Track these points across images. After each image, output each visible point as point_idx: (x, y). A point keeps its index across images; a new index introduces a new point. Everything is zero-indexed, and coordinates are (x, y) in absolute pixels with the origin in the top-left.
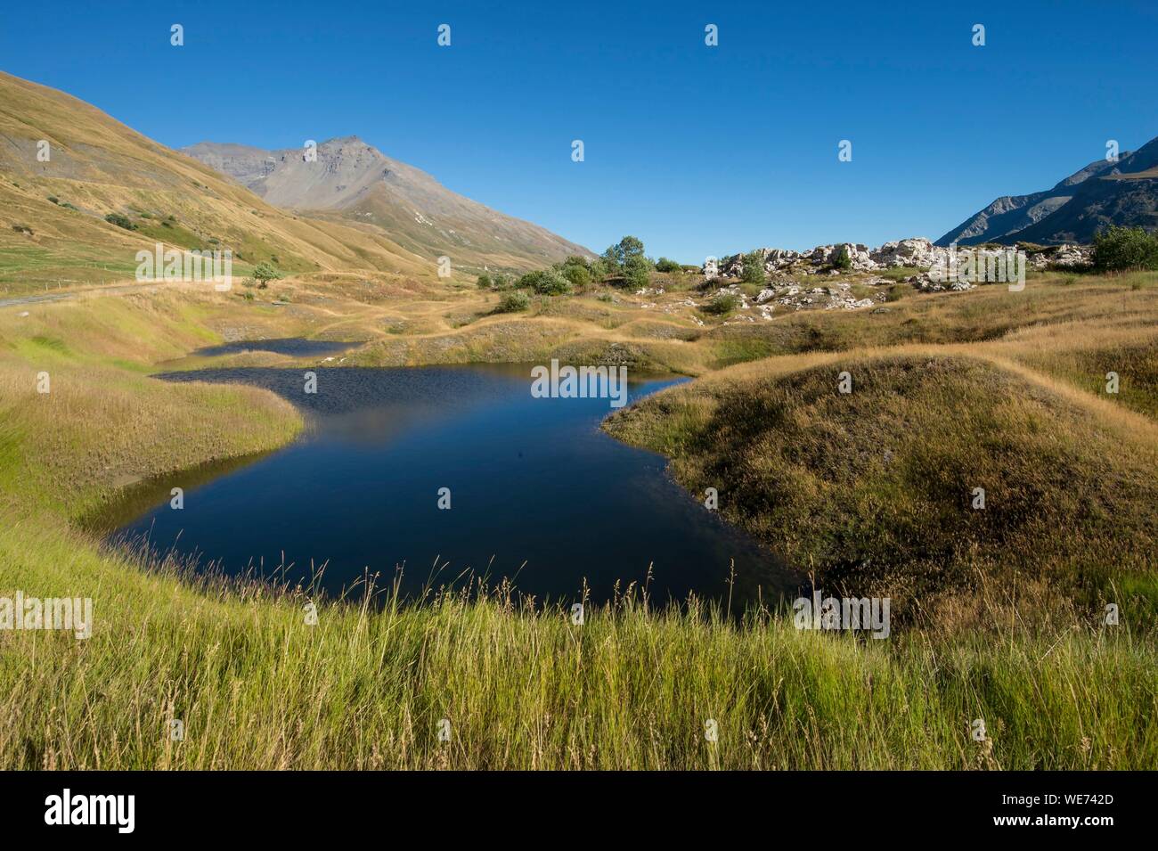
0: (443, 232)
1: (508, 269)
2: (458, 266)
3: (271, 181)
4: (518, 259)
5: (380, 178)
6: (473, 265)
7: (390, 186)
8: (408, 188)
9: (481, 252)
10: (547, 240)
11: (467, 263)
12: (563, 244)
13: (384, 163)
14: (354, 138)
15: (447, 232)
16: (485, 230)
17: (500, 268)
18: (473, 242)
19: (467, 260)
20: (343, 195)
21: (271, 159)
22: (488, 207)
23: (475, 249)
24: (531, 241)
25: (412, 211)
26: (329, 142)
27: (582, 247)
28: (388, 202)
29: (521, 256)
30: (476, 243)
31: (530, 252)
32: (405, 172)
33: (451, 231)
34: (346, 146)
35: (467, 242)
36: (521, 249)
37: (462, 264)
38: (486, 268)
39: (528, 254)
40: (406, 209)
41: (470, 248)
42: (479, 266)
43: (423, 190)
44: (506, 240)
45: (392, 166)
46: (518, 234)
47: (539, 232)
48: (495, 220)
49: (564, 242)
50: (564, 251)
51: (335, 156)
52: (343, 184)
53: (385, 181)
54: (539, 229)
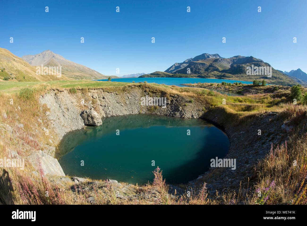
0: (64, 68)
1: (78, 76)
2: (67, 76)
3: (33, 62)
4: (80, 73)
5: (52, 58)
6: (70, 75)
7: (54, 59)
8: (58, 59)
9: (72, 72)
10: (86, 69)
11: (69, 75)
12: (90, 70)
13: (53, 54)
14: (49, 50)
15: (65, 68)
16: (73, 67)
17: (76, 76)
18: (70, 70)
19: (69, 74)
20: (45, 62)
21: (34, 57)
22: (73, 62)
23: (71, 72)
24: (83, 69)
25: (58, 64)
26: (44, 52)
27: (94, 70)
28: (53, 63)
29: (81, 73)
30: (71, 70)
31: (82, 71)
32: (57, 56)
33: (66, 68)
34: (47, 52)
35: (69, 70)
36: (80, 71)
37: (68, 75)
38: (73, 76)
39: (82, 72)
40: (57, 64)
41: (70, 72)
42: (72, 76)
43: (60, 59)
44: (77, 69)
45: (55, 55)
46: (80, 68)
47: (84, 67)
48: (75, 65)
49: (90, 69)
50: (90, 71)
51: (44, 54)
52: (45, 60)
53: (53, 58)
54: (84, 66)
